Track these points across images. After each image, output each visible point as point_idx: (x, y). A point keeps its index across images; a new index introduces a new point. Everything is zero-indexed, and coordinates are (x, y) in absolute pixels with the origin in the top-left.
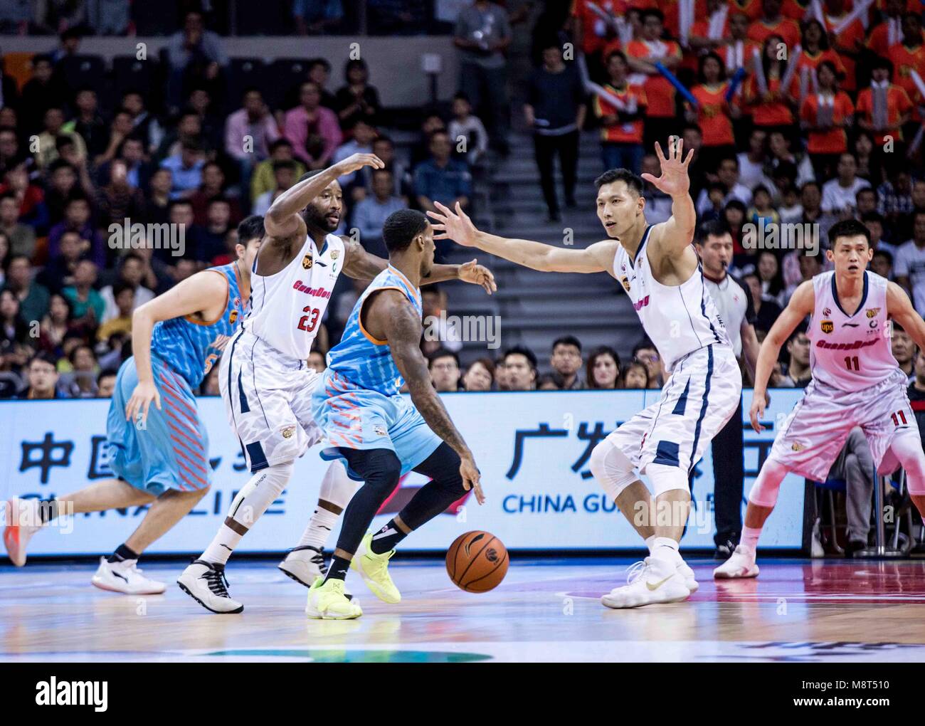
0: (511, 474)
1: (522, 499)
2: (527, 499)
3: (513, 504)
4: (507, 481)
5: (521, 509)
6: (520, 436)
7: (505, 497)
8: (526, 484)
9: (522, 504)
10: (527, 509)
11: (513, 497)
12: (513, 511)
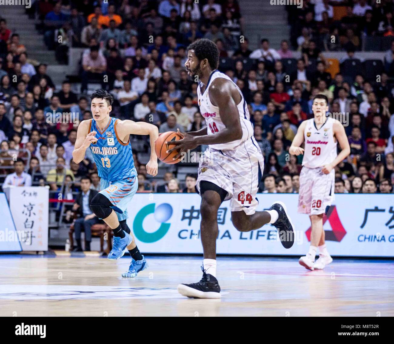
0: (362, 226)
1: (365, 236)
2: (367, 237)
3: (362, 238)
4: (360, 229)
5: (365, 240)
6: (367, 211)
7: (358, 235)
8: (368, 230)
9: (365, 238)
10: (367, 240)
11: (362, 235)
12: (362, 241)
